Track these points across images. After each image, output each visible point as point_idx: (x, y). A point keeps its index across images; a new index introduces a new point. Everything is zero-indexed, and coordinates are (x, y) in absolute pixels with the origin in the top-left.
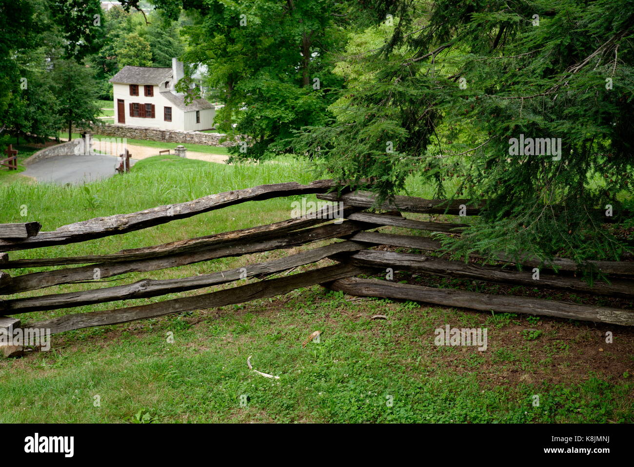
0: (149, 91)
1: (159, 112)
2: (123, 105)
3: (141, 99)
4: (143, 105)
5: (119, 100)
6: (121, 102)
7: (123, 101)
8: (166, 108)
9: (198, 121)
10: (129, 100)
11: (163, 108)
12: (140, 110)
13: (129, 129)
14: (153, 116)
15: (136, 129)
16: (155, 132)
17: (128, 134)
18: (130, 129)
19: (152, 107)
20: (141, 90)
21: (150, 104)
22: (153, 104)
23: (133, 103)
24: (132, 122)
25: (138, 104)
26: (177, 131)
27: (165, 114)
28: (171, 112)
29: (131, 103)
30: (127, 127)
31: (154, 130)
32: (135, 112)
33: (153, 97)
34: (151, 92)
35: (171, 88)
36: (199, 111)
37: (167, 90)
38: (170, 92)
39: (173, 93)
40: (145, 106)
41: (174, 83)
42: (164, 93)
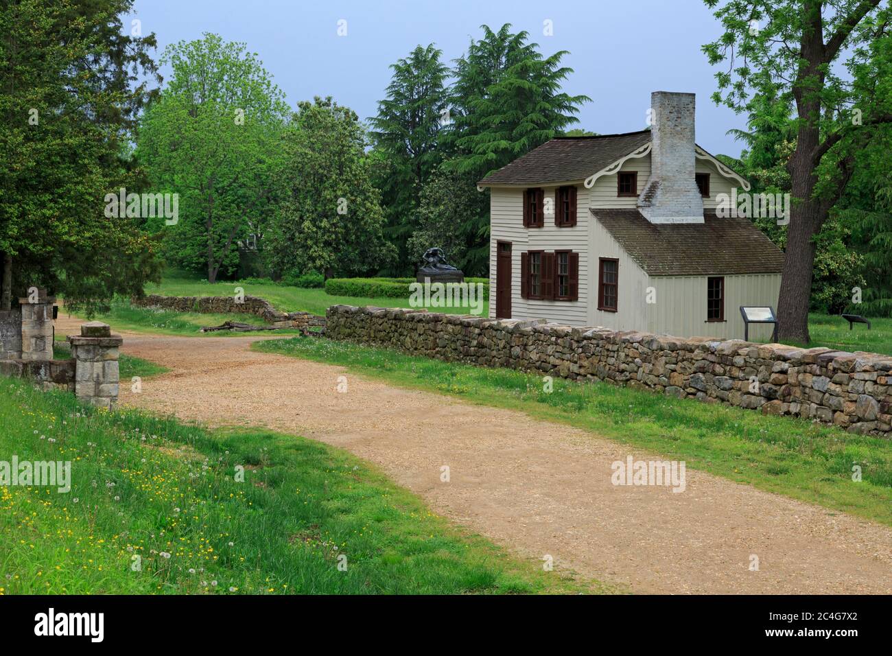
2: (509, 259)
3: (550, 237)
4: (550, 255)
5: (500, 246)
6: (504, 252)
7: (509, 246)
8: (603, 261)
10: (522, 241)
11: (598, 263)
12: (545, 275)
14: (573, 293)
19: (570, 259)
21: (570, 253)
22: (574, 250)
23: (531, 253)
24: (525, 313)
25: (540, 254)
27: (601, 285)
28: (615, 277)
29: (525, 250)
32: (537, 283)
33: (574, 229)
34: (571, 209)
35: (642, 197)
36: (722, 279)
37: (627, 203)
38: (638, 213)
39: (646, 213)
40: (556, 261)
41: (653, 179)
42: (606, 216)
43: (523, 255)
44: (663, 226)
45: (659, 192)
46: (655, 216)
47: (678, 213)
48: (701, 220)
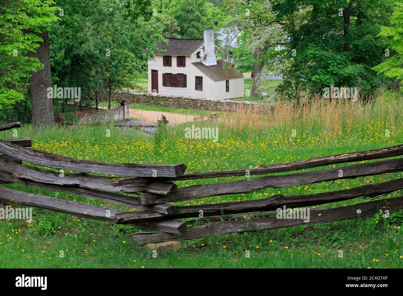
0: (181, 62)
1: (191, 82)
2: (157, 75)
3: (174, 69)
4: (175, 75)
5: (153, 71)
6: (155, 73)
7: (157, 71)
8: (197, 77)
9: (227, 90)
10: (162, 70)
11: (195, 77)
12: (173, 80)
13: (162, 97)
14: (185, 85)
15: (168, 98)
16: (187, 101)
17: (162, 103)
18: (165, 98)
19: (184, 77)
20: (174, 61)
21: (183, 74)
22: (185, 74)
23: (166, 74)
24: (164, 91)
25: (170, 74)
26: (208, 99)
27: (196, 84)
28: (202, 82)
29: (164, 72)
30: (161, 96)
31: (186, 99)
32: (168, 82)
33: (185, 68)
34: (184, 62)
35: (202, 58)
36: (228, 81)
37: (198, 60)
38: (202, 63)
39: (204, 63)
40: (177, 76)
41: (205, 53)
42: (196, 64)
43: (163, 74)
44: (209, 66)
45: (207, 57)
46: (207, 63)
47: (211, 62)
48: (216, 64)
